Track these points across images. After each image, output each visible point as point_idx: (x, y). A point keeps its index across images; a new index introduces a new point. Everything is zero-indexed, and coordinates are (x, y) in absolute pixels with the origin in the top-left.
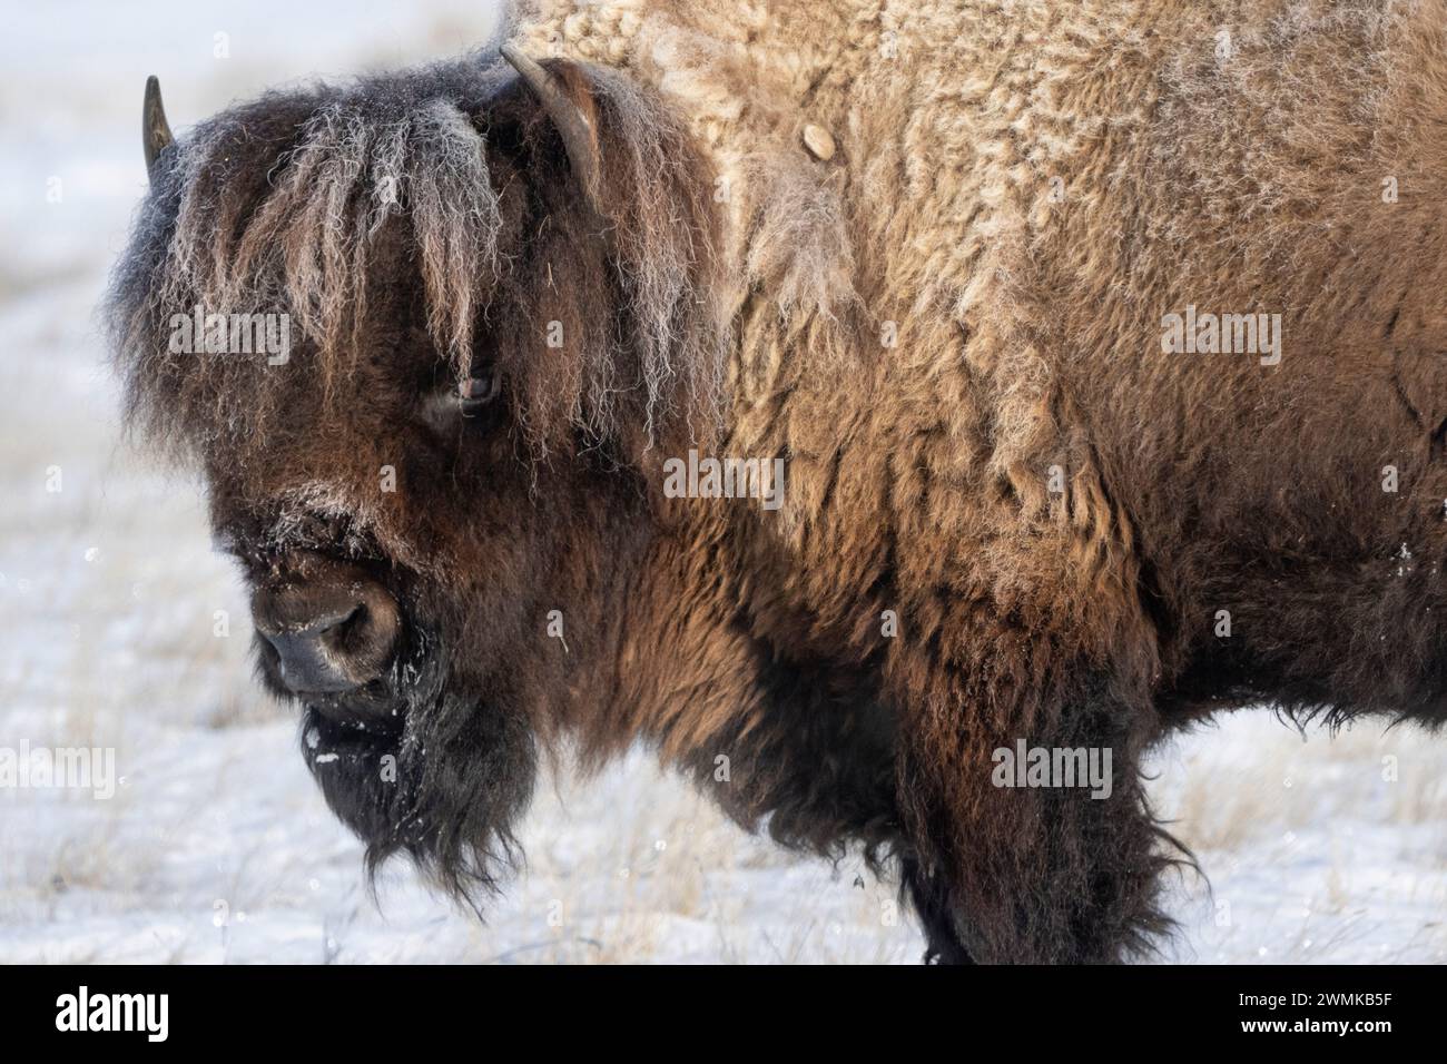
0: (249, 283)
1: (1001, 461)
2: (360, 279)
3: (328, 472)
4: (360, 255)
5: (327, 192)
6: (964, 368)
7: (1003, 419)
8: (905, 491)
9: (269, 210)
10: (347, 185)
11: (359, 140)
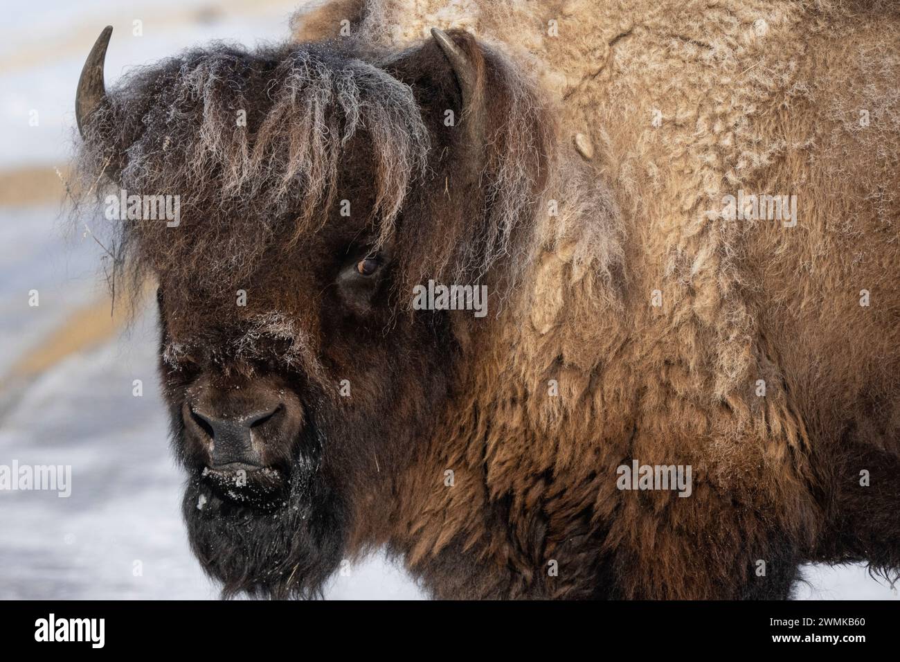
0: (265, 162)
1: (721, 389)
2: (334, 171)
3: (283, 306)
4: (335, 156)
5: (313, 109)
6: (694, 319)
7: (724, 360)
8: (652, 400)
9: (274, 115)
10: (323, 107)
11: (325, 77)
